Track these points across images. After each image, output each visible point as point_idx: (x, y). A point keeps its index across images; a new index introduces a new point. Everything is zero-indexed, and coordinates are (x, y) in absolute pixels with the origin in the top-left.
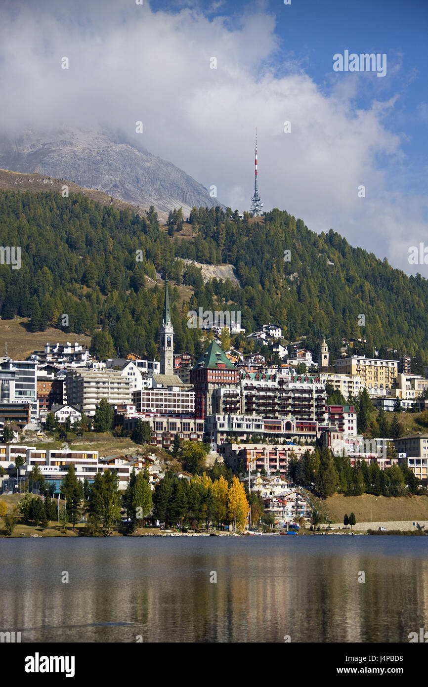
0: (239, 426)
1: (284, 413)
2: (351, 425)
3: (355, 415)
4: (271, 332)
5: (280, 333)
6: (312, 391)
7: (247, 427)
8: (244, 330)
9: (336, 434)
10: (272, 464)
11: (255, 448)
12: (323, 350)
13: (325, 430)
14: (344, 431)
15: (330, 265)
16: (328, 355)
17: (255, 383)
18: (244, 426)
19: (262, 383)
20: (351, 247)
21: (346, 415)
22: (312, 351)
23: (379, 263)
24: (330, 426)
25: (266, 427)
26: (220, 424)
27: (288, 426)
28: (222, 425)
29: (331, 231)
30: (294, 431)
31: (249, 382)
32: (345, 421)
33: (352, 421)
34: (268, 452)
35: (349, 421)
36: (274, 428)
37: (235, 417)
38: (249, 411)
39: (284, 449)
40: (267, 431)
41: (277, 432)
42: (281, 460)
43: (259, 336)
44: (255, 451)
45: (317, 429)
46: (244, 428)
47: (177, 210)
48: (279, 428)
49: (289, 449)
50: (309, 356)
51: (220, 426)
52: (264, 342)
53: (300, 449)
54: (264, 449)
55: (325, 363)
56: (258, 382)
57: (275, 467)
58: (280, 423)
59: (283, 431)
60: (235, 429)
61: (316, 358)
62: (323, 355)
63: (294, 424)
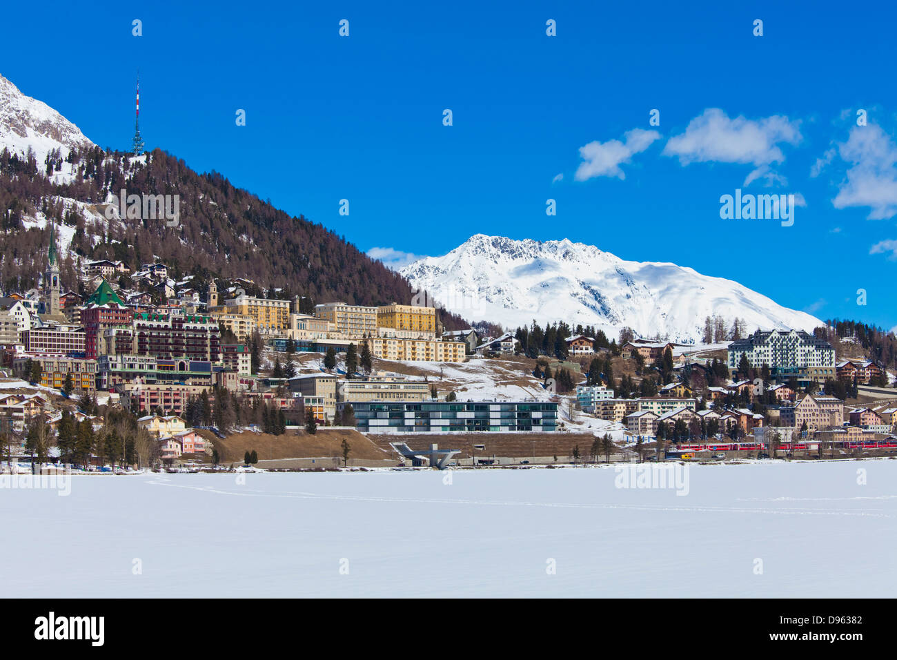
0: (131, 366)
1: (178, 353)
2: (245, 365)
3: (249, 356)
4: (156, 272)
5: (166, 273)
6: (206, 331)
7: (140, 368)
8: (129, 270)
9: (231, 374)
10: (167, 404)
11: (149, 389)
12: (212, 290)
13: (220, 371)
14: (238, 370)
15: (213, 205)
16: (217, 295)
17: (147, 323)
18: (137, 366)
19: (155, 323)
20: (234, 188)
21: (240, 356)
22: (199, 292)
23: (263, 204)
24: (224, 367)
25: (159, 368)
26: (112, 364)
27: (182, 366)
28: (114, 366)
29: (213, 171)
30: (187, 372)
31: (141, 322)
32: (240, 362)
33: (246, 361)
34: (163, 392)
35: (243, 361)
36: (167, 368)
37: (127, 357)
38: (142, 351)
39: (178, 389)
40: (160, 372)
41: (171, 372)
42: (176, 401)
43: (144, 276)
44: (149, 391)
45: (212, 370)
46: (137, 369)
47: (56, 149)
48: (172, 368)
49: (183, 390)
50: (196, 296)
51: (112, 367)
52: (150, 282)
53: (194, 390)
54: (158, 389)
55: (214, 303)
56: (150, 323)
57: (169, 407)
58: (173, 363)
59: (177, 372)
60: (128, 370)
61: (204, 297)
62: (212, 295)
63: (187, 364)
